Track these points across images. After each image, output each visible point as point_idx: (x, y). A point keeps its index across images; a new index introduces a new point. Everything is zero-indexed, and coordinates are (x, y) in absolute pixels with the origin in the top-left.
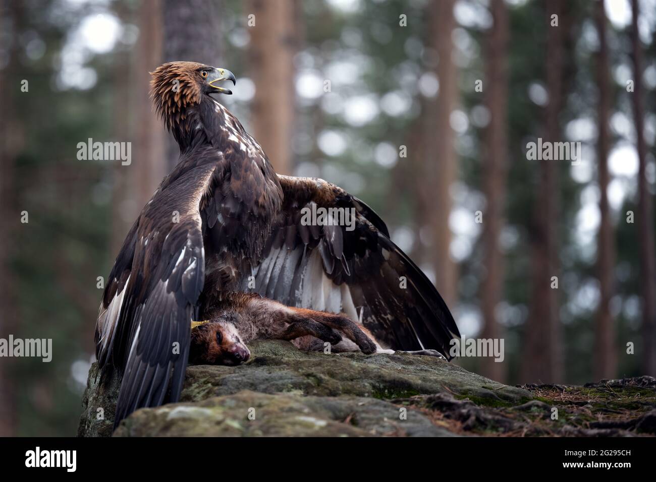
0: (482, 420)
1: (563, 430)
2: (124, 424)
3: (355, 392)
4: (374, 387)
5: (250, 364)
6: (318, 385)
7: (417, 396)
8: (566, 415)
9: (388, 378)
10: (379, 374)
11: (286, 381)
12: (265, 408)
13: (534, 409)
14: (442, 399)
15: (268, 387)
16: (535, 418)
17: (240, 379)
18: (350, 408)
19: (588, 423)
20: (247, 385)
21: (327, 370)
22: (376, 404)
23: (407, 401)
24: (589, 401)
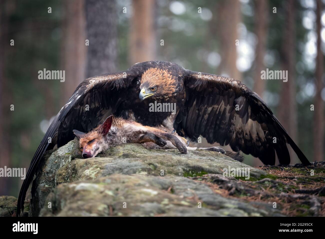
0: (239, 189)
1: (281, 195)
2: (53, 191)
3: (174, 173)
4: (184, 170)
5: (120, 157)
6: (155, 169)
7: (206, 175)
8: (283, 186)
9: (191, 165)
10: (187, 163)
11: (138, 167)
12: (126, 184)
13: (266, 182)
14: (219, 178)
15: (129, 170)
16: (267, 188)
17: (114, 166)
18: (171, 183)
19: (294, 190)
20: (118, 169)
21: (160, 161)
22: (185, 181)
23: (201, 178)
24: (296, 177)
